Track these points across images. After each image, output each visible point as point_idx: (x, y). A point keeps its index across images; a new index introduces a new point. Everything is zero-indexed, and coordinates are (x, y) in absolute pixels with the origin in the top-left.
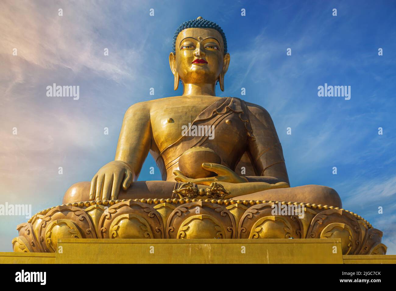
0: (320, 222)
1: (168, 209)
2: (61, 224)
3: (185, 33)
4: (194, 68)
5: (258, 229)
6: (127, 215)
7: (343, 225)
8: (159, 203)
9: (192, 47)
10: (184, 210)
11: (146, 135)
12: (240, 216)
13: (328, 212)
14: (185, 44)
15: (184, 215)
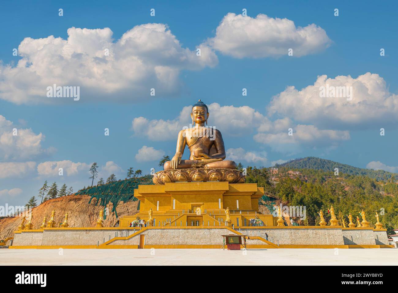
0: (227, 174)
1: (190, 172)
2: (164, 176)
3: (195, 108)
4: (198, 120)
5: (212, 176)
6: (180, 174)
7: (233, 174)
8: (188, 170)
9: (197, 113)
10: (194, 172)
11: (185, 142)
12: (207, 173)
13: (229, 171)
14: (195, 112)
15: (194, 173)
